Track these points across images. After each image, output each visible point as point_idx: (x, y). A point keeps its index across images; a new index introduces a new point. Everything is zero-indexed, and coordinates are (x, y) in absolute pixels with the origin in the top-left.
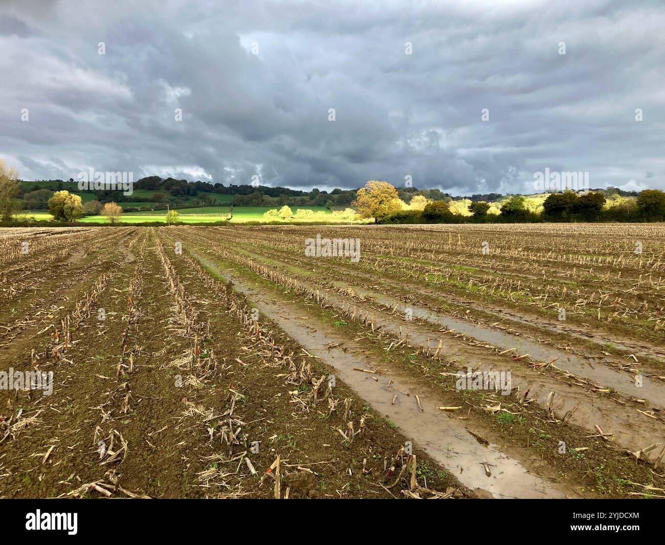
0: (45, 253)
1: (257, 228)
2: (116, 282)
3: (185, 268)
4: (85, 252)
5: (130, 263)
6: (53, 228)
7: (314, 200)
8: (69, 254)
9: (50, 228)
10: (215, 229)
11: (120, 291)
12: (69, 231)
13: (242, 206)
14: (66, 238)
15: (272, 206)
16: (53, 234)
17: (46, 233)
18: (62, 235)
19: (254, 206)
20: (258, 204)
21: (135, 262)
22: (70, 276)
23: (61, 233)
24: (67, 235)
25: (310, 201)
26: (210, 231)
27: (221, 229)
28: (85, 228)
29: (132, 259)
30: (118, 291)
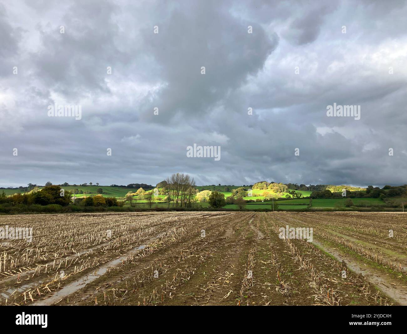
0: (211, 229)
1: (333, 214)
2: (260, 254)
3: (301, 245)
4: (233, 229)
5: (263, 239)
6: (211, 212)
7: (370, 194)
8: (224, 230)
9: (210, 212)
10: (304, 214)
11: (265, 263)
12: (220, 214)
13: (318, 198)
14: (219, 219)
15: (339, 198)
16: (212, 216)
17: (209, 215)
18: (217, 217)
19: (326, 198)
20: (329, 197)
21: (265, 239)
22: (230, 247)
23: (216, 215)
24: (219, 216)
25: (366, 195)
26: (301, 216)
27: (308, 214)
28: (227, 212)
29: (263, 236)
30: (264, 262)
